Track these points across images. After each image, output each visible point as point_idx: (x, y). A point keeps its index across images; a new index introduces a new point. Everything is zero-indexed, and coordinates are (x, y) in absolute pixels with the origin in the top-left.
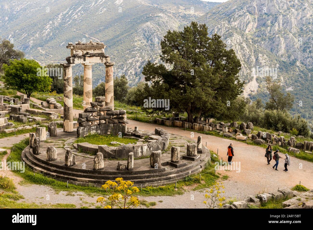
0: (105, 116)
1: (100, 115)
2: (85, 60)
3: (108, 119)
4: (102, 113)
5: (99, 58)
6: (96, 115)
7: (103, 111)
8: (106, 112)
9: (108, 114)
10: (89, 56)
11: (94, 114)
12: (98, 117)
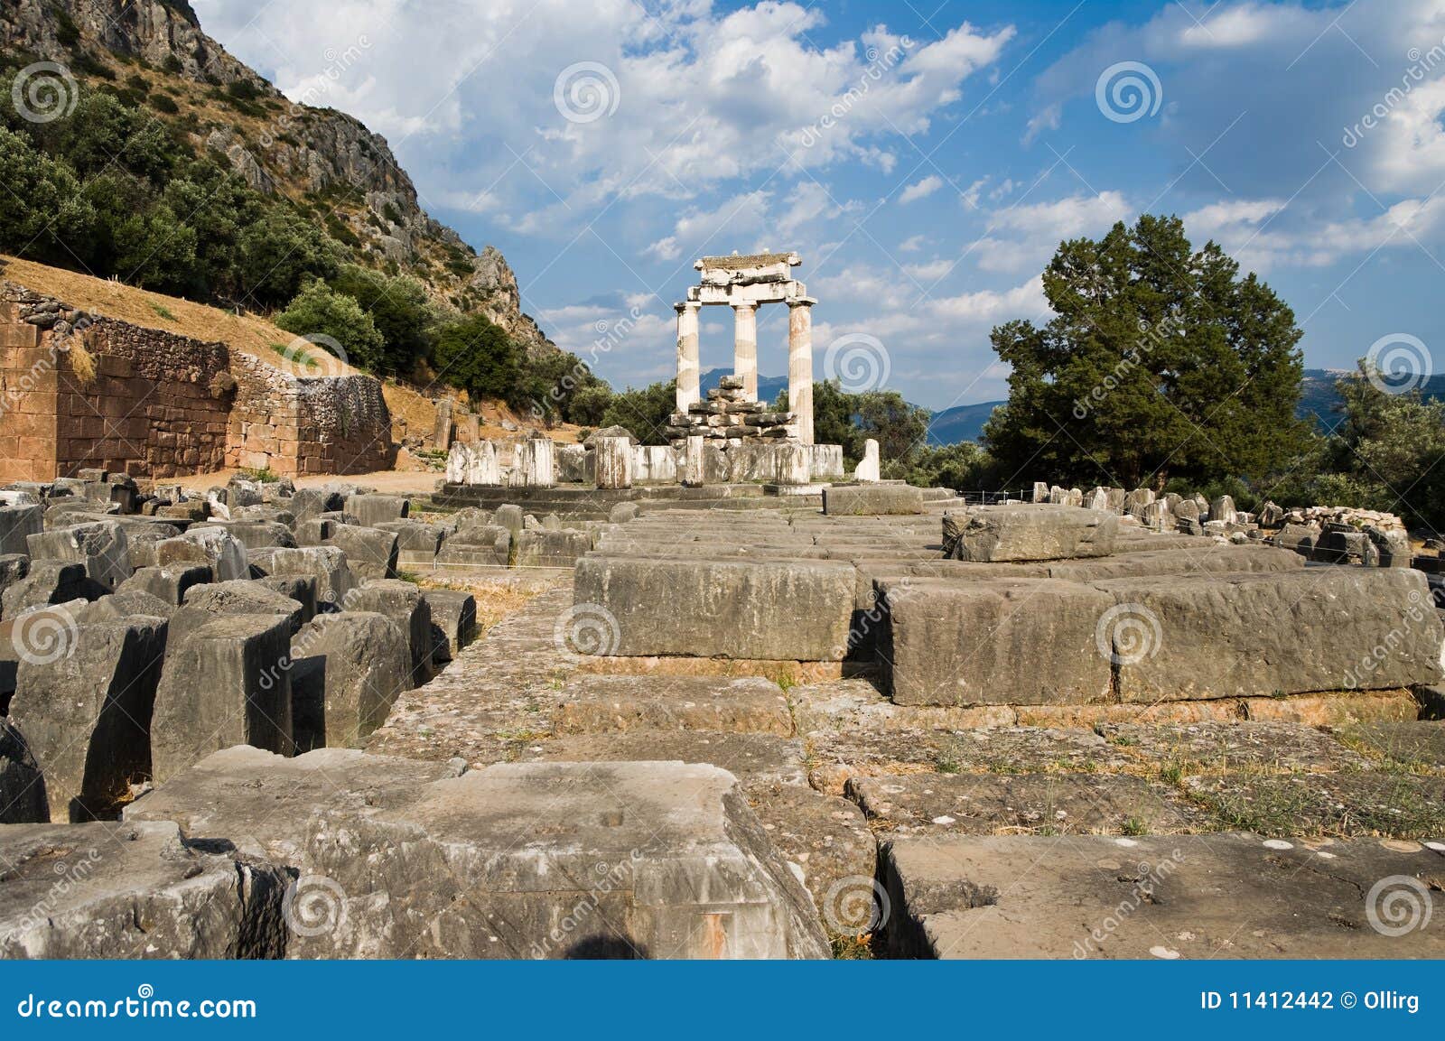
0: (743, 427)
1: (727, 424)
2: (729, 291)
3: (749, 434)
4: (734, 419)
5: (767, 285)
6: (716, 424)
7: (735, 412)
8: (744, 415)
9: (748, 422)
10: (740, 281)
11: (712, 420)
12: (724, 429)
